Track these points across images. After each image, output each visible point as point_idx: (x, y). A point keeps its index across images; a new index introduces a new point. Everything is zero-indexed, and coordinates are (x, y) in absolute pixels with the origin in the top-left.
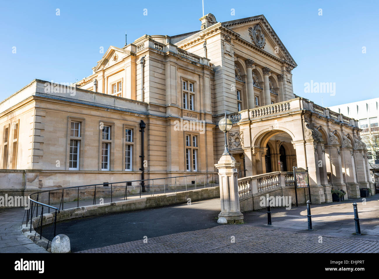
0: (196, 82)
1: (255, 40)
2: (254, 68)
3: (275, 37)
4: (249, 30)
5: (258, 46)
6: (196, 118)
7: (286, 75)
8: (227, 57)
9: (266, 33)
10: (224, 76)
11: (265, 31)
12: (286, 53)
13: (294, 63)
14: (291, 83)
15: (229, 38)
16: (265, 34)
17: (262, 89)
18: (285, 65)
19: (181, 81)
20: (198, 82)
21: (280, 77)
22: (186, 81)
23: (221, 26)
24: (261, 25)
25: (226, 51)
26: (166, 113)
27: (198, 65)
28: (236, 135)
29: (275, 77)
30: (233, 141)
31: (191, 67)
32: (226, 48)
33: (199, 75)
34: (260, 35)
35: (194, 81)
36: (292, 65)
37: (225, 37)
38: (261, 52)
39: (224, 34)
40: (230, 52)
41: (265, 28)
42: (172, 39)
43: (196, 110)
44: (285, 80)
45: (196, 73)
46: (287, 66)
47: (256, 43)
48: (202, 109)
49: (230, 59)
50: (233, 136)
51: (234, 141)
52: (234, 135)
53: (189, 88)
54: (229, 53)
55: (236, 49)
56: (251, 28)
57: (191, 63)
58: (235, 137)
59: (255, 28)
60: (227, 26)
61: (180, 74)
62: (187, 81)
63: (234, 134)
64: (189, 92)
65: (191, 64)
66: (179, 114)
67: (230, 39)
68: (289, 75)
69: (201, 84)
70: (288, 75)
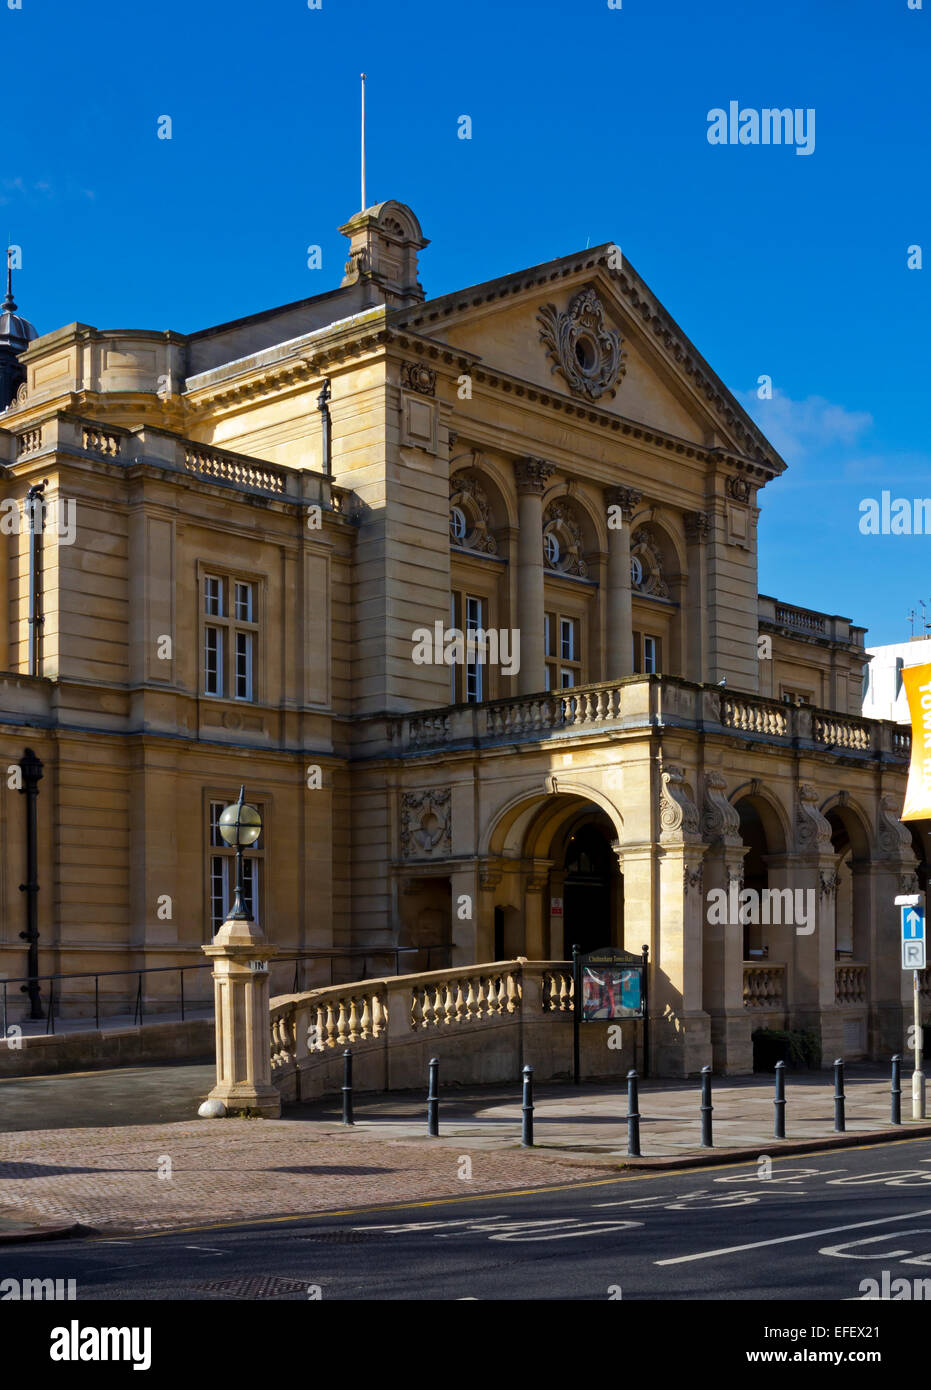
0: (265, 577)
1: (570, 361)
2: (561, 490)
3: (675, 340)
4: (538, 319)
5: (580, 392)
6: (262, 730)
7: (725, 517)
8: (413, 462)
9: (629, 322)
10: (393, 550)
11: (621, 312)
12: (728, 410)
13: (767, 455)
14: (747, 551)
15: (425, 376)
16: (624, 326)
17: (597, 586)
18: (722, 467)
19: (197, 581)
20: (274, 581)
21: (696, 526)
22: (219, 577)
23: (383, 328)
24: (602, 289)
25: (411, 434)
26: (127, 715)
27: (277, 508)
28: (426, 802)
29: (673, 526)
30: (414, 826)
31: (245, 519)
32: (409, 426)
33: (282, 549)
34: (599, 334)
35: (257, 575)
36: (757, 465)
37: (406, 371)
38: (593, 418)
39: (404, 361)
40: (427, 440)
41: (625, 303)
42: (196, 346)
43: (261, 700)
44: (719, 536)
45: (268, 539)
46: (733, 472)
47: (572, 378)
48: (290, 691)
49: (429, 469)
50: (416, 805)
51: (419, 826)
52: (421, 803)
53: (235, 604)
54: (422, 444)
55: (466, 418)
56: (553, 309)
57: (241, 500)
58: (421, 813)
59: (571, 305)
60: (418, 322)
61: (192, 550)
62: (225, 579)
63: (419, 797)
64: (233, 622)
65: (244, 503)
66: (185, 721)
67: (431, 378)
68: (739, 516)
69: (291, 585)
70: (734, 511)
